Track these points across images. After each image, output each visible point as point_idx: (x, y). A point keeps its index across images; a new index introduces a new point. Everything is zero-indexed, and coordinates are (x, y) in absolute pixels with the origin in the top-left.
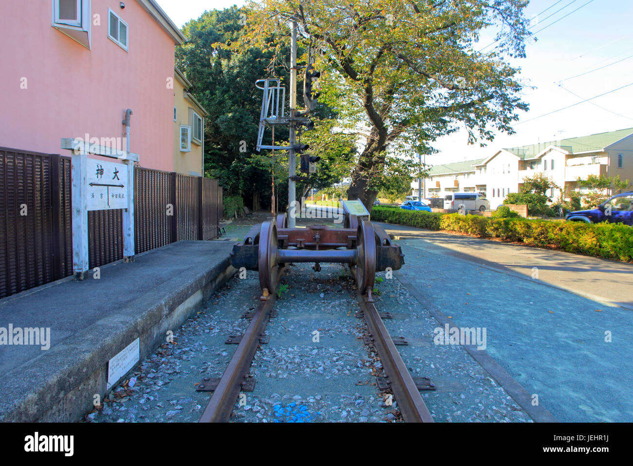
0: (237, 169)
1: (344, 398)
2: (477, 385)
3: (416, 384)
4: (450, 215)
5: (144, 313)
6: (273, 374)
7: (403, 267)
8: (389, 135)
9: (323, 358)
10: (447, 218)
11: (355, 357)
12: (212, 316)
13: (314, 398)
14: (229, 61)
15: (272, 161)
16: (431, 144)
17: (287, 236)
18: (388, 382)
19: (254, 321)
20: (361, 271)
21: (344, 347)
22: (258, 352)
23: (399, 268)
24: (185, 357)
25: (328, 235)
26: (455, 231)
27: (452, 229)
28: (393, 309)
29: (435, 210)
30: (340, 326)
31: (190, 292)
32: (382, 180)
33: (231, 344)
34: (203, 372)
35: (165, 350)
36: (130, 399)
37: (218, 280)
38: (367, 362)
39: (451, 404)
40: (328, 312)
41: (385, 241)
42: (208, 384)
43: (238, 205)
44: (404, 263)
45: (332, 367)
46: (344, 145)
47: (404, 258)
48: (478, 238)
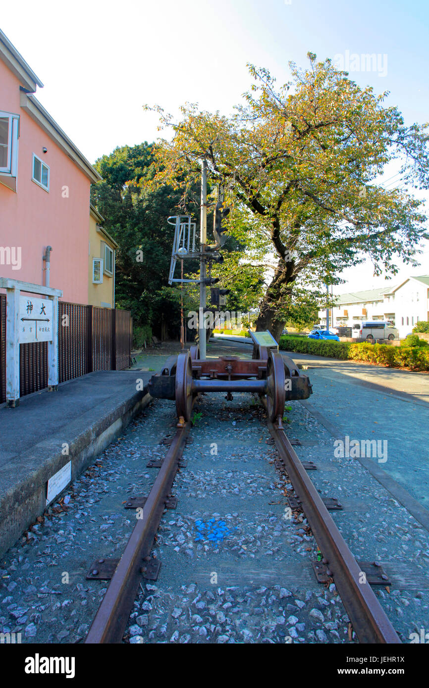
0: (147, 300)
1: (258, 515)
2: (382, 505)
3: (325, 504)
4: (358, 345)
5: (76, 438)
6: (193, 494)
7: (311, 396)
8: (296, 266)
9: (238, 480)
10: (355, 348)
11: (268, 480)
12: (131, 442)
13: (232, 515)
14: (139, 195)
15: (182, 293)
16: (337, 275)
17: (201, 367)
18: (298, 501)
19: (173, 446)
20: (271, 401)
21: (257, 471)
22: (177, 475)
23: (307, 398)
24: (111, 479)
25: (239, 366)
26: (363, 360)
27: (360, 358)
28: (302, 437)
29: (343, 339)
30: (253, 452)
31: (113, 419)
32: (290, 310)
33: (152, 467)
34: (129, 492)
35: (92, 473)
36: (66, 515)
37: (135, 409)
38: (279, 484)
39: (357, 522)
40: (241, 439)
41: (294, 372)
42: (135, 502)
43: (147, 335)
44: (312, 393)
45: (247, 488)
46: (252, 277)
47: (312, 388)
48: (387, 367)
